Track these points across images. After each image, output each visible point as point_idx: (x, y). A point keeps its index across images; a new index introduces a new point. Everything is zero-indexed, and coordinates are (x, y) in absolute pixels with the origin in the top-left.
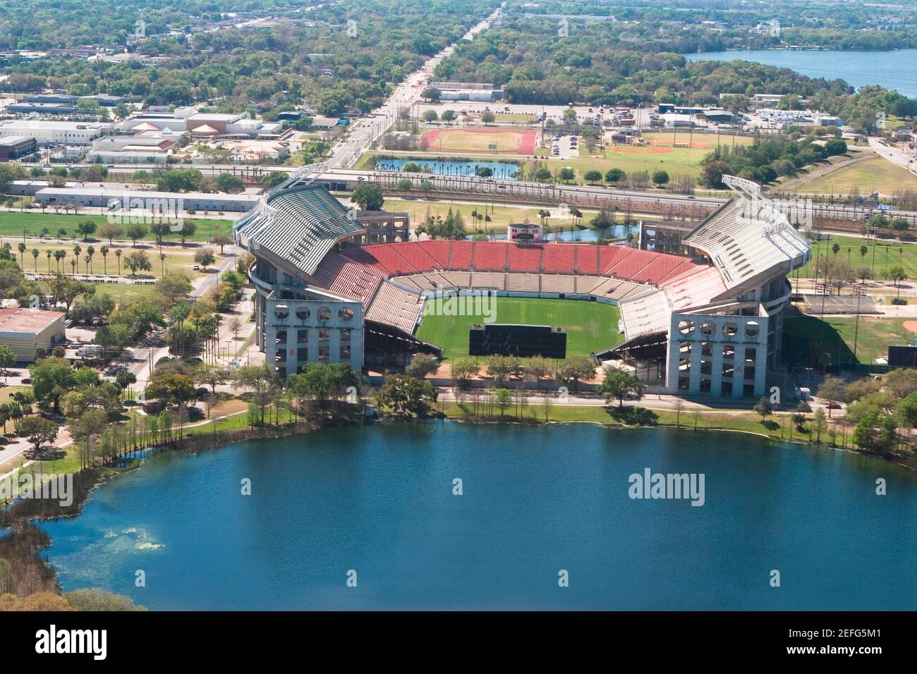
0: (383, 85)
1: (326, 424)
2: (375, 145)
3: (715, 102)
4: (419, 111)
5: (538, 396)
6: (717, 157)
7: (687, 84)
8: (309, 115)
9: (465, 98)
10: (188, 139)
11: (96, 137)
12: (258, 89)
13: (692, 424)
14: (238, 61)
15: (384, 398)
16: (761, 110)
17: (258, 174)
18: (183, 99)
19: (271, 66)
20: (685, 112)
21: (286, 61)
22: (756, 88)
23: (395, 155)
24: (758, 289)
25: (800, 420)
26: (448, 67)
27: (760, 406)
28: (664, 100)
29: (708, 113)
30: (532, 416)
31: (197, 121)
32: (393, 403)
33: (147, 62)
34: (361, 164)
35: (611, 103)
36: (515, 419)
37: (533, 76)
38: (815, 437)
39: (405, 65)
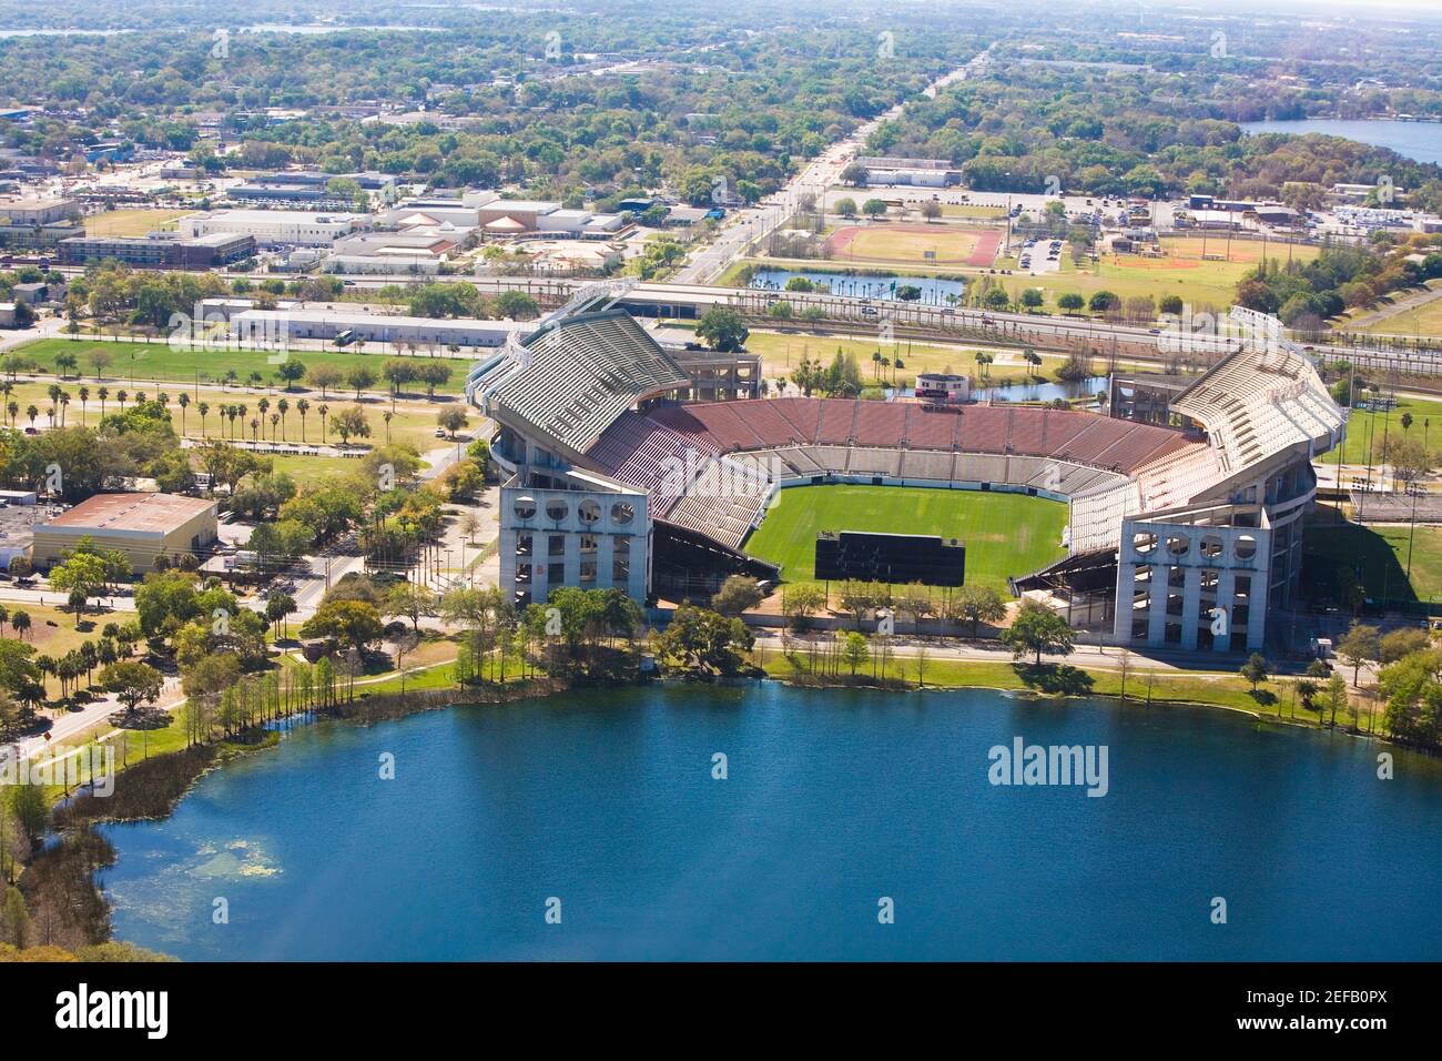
0: (786, 161)
1: (578, 683)
2: (754, 250)
3: (1275, 195)
4: (828, 201)
5: (914, 645)
6: (1261, 276)
7: (1238, 166)
8: (667, 203)
9: (906, 182)
10: (477, 238)
11: (342, 234)
12: (597, 165)
13: (1142, 694)
14: (580, 123)
15: (669, 644)
16: (1341, 207)
17: (565, 293)
18: (483, 178)
19: (626, 131)
20: (1228, 208)
21: (651, 122)
22: (1337, 175)
23: (783, 266)
24: (1260, 485)
25: (1307, 689)
26: (888, 135)
27: (1248, 668)
28: (1199, 190)
29: (1260, 210)
30: (898, 676)
31: (494, 212)
32: (683, 652)
33: (448, 125)
34: (727, 278)
35: (1119, 192)
36: (871, 681)
37: (1011, 150)
38: (1328, 716)
39: (826, 132)
